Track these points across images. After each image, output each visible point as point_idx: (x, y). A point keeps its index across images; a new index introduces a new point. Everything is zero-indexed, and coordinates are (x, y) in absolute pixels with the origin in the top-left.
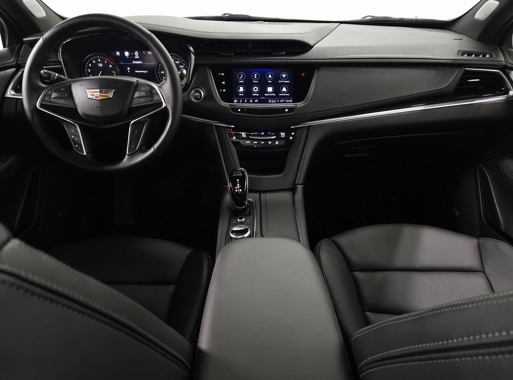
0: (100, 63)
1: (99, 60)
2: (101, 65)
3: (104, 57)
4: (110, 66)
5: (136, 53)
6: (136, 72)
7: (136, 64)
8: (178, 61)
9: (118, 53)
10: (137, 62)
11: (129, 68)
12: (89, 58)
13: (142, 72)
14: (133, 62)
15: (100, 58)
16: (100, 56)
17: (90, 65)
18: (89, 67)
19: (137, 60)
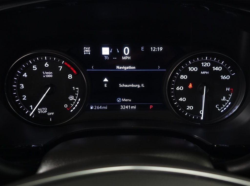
0: (47, 70)
1: (46, 65)
2: (49, 75)
3: (57, 57)
4: (70, 76)
5: (127, 50)
6: (121, 86)
7: (122, 72)
8: (218, 65)
9: (87, 50)
10: (126, 68)
11: (106, 80)
12: (25, 60)
13: (133, 86)
14: (118, 67)
15: (48, 61)
16: (48, 55)
17: (25, 75)
18: (21, 80)
19: (126, 63)
